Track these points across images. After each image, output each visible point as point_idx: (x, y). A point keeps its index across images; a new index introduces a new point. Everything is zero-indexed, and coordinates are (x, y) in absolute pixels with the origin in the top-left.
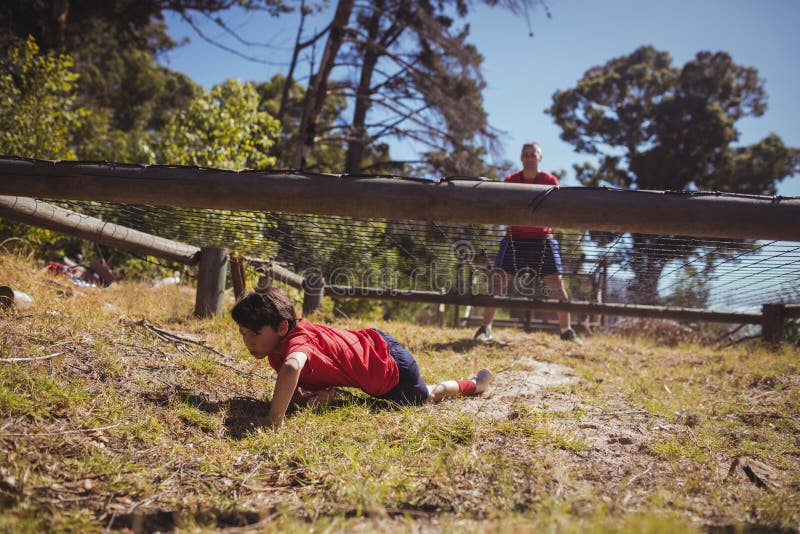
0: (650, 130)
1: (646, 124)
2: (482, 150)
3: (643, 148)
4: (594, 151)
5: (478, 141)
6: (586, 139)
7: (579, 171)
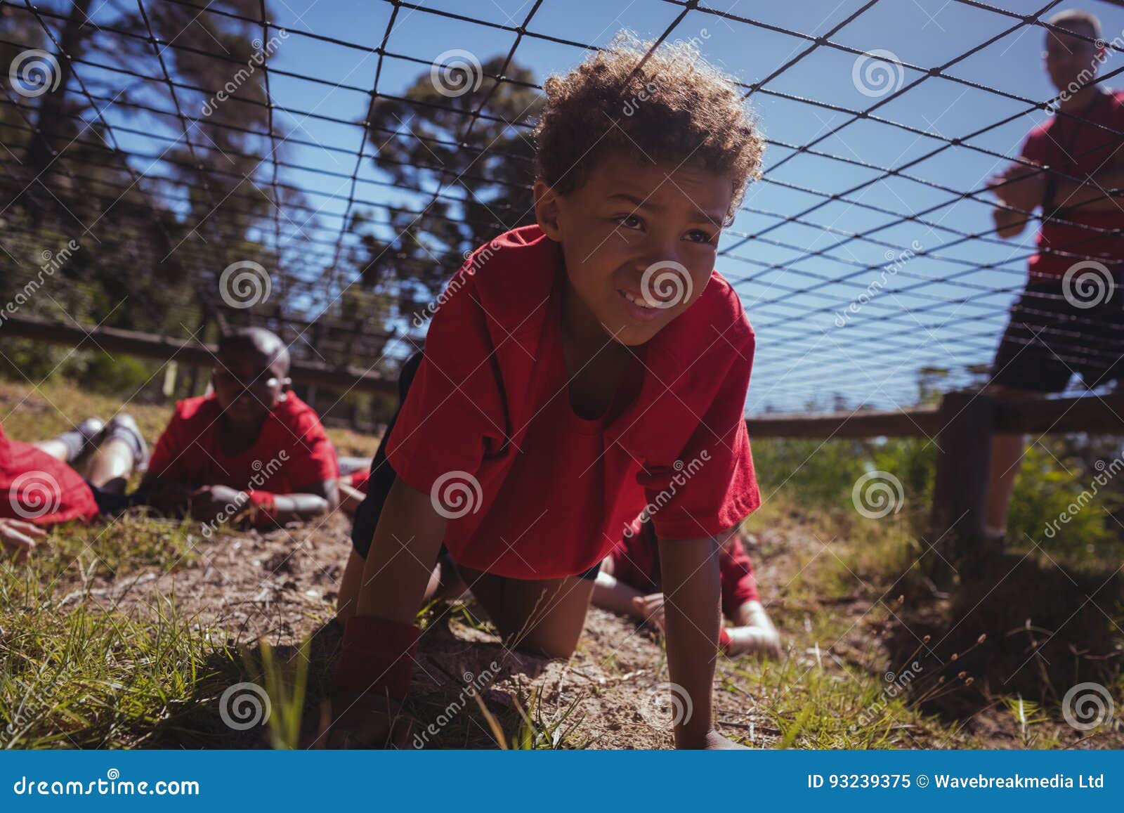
0: (497, 172)
1: (492, 163)
2: (256, 158)
3: (485, 195)
4: (417, 189)
5: (252, 143)
6: (408, 170)
7: (394, 212)
